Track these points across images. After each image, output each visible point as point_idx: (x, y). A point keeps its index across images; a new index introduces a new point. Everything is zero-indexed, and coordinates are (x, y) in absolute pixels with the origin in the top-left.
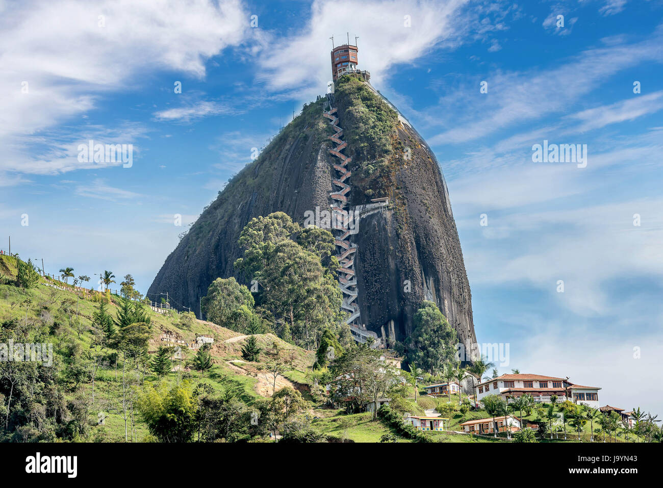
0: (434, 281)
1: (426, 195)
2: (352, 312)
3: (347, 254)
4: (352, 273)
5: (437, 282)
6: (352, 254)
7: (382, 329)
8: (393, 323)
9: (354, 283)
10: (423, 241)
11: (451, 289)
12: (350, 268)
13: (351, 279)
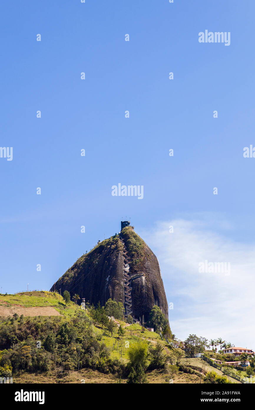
0: (158, 302)
1: (155, 271)
2: (129, 311)
3: (129, 291)
4: (130, 297)
5: (159, 302)
6: (130, 291)
7: (140, 318)
8: (143, 316)
9: (131, 301)
10: (155, 288)
11: (163, 305)
12: (130, 295)
13: (130, 300)
